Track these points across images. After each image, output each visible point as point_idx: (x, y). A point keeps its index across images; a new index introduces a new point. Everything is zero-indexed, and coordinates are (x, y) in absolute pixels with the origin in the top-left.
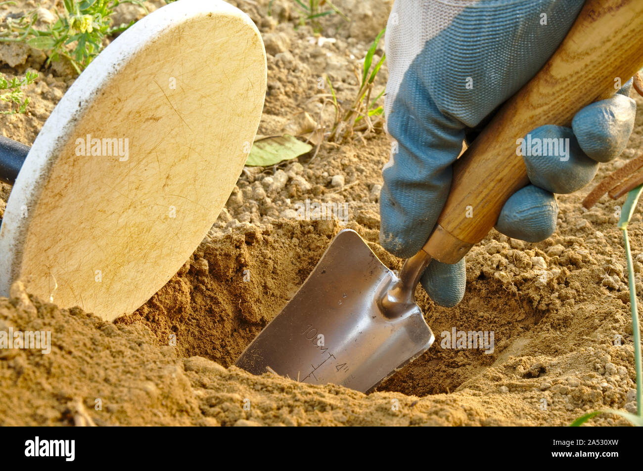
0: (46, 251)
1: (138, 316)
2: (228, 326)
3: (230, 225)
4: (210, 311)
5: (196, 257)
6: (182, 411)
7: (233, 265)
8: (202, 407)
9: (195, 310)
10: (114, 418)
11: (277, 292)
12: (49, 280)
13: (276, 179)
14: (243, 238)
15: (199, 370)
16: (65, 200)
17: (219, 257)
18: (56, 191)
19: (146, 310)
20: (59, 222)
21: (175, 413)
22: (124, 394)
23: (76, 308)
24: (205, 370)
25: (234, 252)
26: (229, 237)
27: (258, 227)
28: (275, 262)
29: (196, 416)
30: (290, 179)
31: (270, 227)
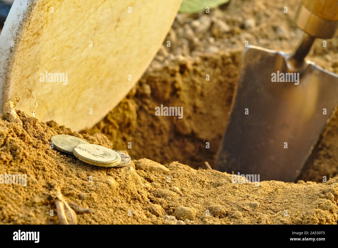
0: (27, 77)
1: (96, 130)
2: (166, 138)
3: (166, 58)
4: (152, 126)
5: (140, 84)
6: (135, 199)
7: (169, 90)
8: (150, 196)
9: (140, 125)
10: (85, 204)
11: (204, 111)
12: (30, 100)
13: (202, 23)
14: (177, 68)
15: (147, 169)
16: (41, 38)
17: (158, 84)
18: (35, 31)
19: (103, 125)
20: (37, 56)
21: (130, 201)
22: (91, 186)
23: (52, 122)
24: (151, 169)
25: (170, 80)
26: (166, 68)
27: (189, 61)
28: (203, 87)
29: (146, 203)
30: (212, 24)
31: (198, 60)
